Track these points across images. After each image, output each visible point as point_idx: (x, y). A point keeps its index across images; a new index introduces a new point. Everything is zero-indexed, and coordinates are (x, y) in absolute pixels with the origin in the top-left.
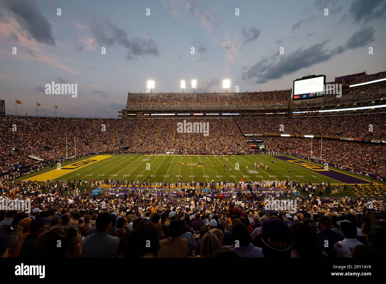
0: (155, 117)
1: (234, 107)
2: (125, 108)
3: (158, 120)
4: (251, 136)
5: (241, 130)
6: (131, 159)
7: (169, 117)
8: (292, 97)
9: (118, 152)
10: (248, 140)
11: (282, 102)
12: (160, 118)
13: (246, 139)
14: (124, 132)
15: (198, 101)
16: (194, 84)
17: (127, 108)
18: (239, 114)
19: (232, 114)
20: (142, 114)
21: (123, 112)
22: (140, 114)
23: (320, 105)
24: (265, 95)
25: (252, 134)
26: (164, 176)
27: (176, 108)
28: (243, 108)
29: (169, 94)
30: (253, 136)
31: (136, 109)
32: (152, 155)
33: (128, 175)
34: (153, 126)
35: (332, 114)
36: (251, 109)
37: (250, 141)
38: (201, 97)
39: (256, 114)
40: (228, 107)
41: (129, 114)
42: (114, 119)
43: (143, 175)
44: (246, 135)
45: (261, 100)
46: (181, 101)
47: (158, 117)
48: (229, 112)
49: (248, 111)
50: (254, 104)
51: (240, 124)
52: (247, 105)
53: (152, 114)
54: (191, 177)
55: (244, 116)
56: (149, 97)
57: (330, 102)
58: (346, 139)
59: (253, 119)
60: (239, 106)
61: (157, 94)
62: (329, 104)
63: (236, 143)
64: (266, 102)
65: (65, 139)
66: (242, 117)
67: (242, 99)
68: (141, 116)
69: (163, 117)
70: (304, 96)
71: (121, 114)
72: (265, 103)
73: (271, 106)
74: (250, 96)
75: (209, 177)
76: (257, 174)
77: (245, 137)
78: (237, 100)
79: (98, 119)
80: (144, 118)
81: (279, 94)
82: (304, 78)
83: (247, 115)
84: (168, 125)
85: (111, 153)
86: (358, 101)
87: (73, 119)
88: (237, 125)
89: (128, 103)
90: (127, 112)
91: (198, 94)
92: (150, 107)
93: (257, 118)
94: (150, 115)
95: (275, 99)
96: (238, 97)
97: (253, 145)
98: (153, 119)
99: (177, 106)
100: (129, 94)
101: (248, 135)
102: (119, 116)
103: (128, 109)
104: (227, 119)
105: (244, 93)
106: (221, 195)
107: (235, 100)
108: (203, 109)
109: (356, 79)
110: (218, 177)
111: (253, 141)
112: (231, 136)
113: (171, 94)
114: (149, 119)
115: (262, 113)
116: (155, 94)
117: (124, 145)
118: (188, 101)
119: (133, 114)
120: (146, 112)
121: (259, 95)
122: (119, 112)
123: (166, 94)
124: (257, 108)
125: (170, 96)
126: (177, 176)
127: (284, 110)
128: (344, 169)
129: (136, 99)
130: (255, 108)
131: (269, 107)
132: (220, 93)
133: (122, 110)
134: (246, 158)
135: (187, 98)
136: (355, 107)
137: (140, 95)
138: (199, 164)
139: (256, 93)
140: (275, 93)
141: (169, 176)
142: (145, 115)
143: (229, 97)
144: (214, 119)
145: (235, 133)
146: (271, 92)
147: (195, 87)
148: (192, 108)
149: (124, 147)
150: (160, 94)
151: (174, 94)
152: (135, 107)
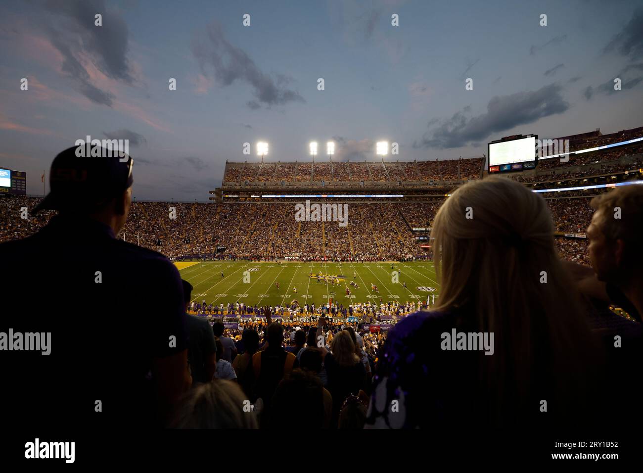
0: (268, 201)
1: (395, 183)
2: (220, 186)
3: (273, 204)
4: (423, 231)
5: (406, 222)
6: (229, 268)
7: (292, 201)
8: (486, 168)
9: (209, 256)
10: (417, 238)
11: (471, 176)
12: (277, 202)
13: (415, 236)
14: (218, 224)
15: (337, 175)
16: (331, 148)
17: (224, 185)
18: (402, 196)
19: (391, 196)
20: (248, 196)
21: (218, 192)
22: (245, 196)
23: (530, 182)
24: (444, 165)
25: (425, 227)
26: (283, 296)
27: (303, 186)
28: (410, 187)
29: (291, 163)
30: (426, 231)
31: (238, 188)
32: (264, 262)
33: (224, 295)
34: (265, 215)
35: (550, 196)
36: (421, 187)
37: (422, 238)
38: (342, 168)
39: (430, 195)
40: (385, 185)
41: (227, 196)
42: (203, 204)
43: (247, 295)
44: (414, 229)
45: (438, 174)
46: (310, 174)
47: (273, 201)
48: (387, 192)
49: (417, 191)
50: (426, 179)
51: (405, 211)
52: (414, 182)
53: (263, 196)
54: (327, 297)
55: (410, 198)
56: (259, 168)
57: (547, 176)
58: (573, 236)
59: (426, 203)
60: (403, 183)
61: (272, 163)
62: (545, 180)
63: (399, 242)
64: (446, 177)
66: (407, 201)
67: (408, 172)
68: (246, 198)
69: (281, 201)
70: (506, 168)
71: (213, 195)
72: (444, 179)
73: (454, 184)
74: (420, 168)
75: (355, 297)
77: (414, 232)
78: (399, 173)
79: (177, 203)
80: (251, 202)
81: (466, 163)
82: (504, 140)
83: (416, 198)
84: (289, 213)
85: (197, 257)
86: (590, 175)
87: (136, 202)
88: (400, 213)
89: (225, 178)
90: (223, 193)
91: (338, 163)
92: (261, 184)
93: (431, 202)
94: (261, 197)
95: (459, 172)
96: (401, 168)
97: (426, 245)
98: (266, 204)
99: (305, 182)
100: (227, 163)
101: (417, 229)
102: (211, 199)
103: (224, 187)
104: (384, 204)
105: (411, 163)
106: (375, 328)
107: (396, 174)
108: (344, 187)
109: (586, 142)
110: (370, 297)
111: (426, 238)
112: (391, 230)
113: (295, 164)
114: (259, 203)
115: (440, 194)
116: (269, 163)
117: (218, 245)
118: (321, 175)
119: (233, 196)
120: (254, 192)
121: (434, 166)
122: (211, 192)
123: (286, 163)
124: (431, 187)
125: (292, 166)
126: (304, 296)
129: (237, 172)
130: (428, 187)
131: (451, 184)
132: (373, 163)
133: (216, 189)
134: (415, 267)
135: (321, 169)
136: (585, 184)
137: (244, 166)
138: (340, 276)
139: (429, 163)
140: (459, 162)
141: (290, 296)
142: (252, 196)
143: (387, 169)
144: (363, 204)
145: (396, 225)
146: (453, 161)
147: (333, 153)
148: (329, 187)
149: (218, 249)
150: (276, 164)
151: (300, 164)
152: (234, 184)
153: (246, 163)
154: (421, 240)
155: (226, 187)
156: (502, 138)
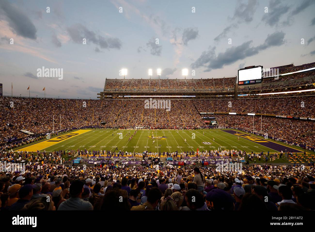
0: (127, 99)
1: (191, 90)
2: (103, 91)
3: (130, 100)
4: (205, 114)
5: (197, 110)
6: (107, 133)
7: (139, 99)
8: (237, 83)
9: (98, 127)
10: (202, 118)
11: (229, 87)
12: (132, 99)
13: (201, 117)
14: (102, 110)
15: (162, 86)
16: (159, 72)
17: (105, 91)
18: (195, 96)
19: (189, 96)
20: (117, 96)
21: (101, 94)
22: (116, 96)
23: (259, 90)
24: (216, 81)
25: (206, 112)
26: (135, 147)
27: (145, 91)
28: (199, 92)
29: (139, 80)
30: (207, 114)
31: (112, 92)
32: (125, 130)
33: (105, 147)
34: (125, 106)
35: (269, 97)
36: (205, 92)
37: (205, 118)
38: (165, 82)
39: (209, 96)
40: (187, 91)
42: (94, 100)
43: (117, 147)
44: (201, 113)
45: (213, 85)
46: (148, 85)
48: (188, 94)
49: (202, 94)
50: (207, 88)
51: (196, 104)
52: (201, 89)
53: (125, 96)
54: (157, 147)
55: (199, 98)
56: (122, 82)
57: (267, 87)
58: (280, 117)
59: (207, 100)
60: (195, 90)
61: (129, 79)
62: (266, 89)
63: (193, 120)
64: (217, 87)
65: (52, 116)
66: (197, 99)
67: (198, 84)
69: (134, 99)
70: (247, 82)
71: (99, 96)
72: (216, 88)
73: (221, 90)
74: (204, 82)
75: (171, 147)
76: (211, 145)
77: (200, 114)
78: (193, 85)
79: (81, 100)
80: (119, 99)
81: (227, 80)
82: (246, 68)
83: (202, 97)
84: (138, 105)
85: (90, 127)
86: (288, 86)
87: (60, 99)
88: (194, 105)
89: (105, 87)
90: (105, 95)
91: (163, 80)
92: (124, 90)
93: (210, 99)
94: (123, 97)
95: (223, 85)
96: (194, 82)
97: (207, 121)
99: (145, 89)
100: (106, 79)
101: (202, 113)
103: (105, 92)
104: (186, 100)
105: (199, 80)
106: (181, 163)
107: (192, 85)
108: (166, 92)
109: (286, 70)
110: (179, 147)
111: (207, 118)
112: (189, 114)
113: (141, 80)
114: (122, 100)
115: (213, 95)
116: (128, 79)
117: (102, 121)
118: (154, 85)
119: (109, 96)
120: (120, 94)
121: (211, 81)
122: (98, 94)
123: (136, 80)
124: (210, 92)
125: (139, 81)
126: (145, 147)
127: (231, 93)
128: (280, 141)
129: (112, 84)
130: (208, 92)
131: (219, 90)
132: (180, 80)
133: (101, 92)
135: (153, 83)
136: (286, 91)
137: (115, 81)
138: (163, 137)
139: (208, 80)
140: (223, 80)
141: (138, 147)
142: (119, 96)
143: (187, 83)
144: (176, 100)
145: (192, 111)
146: (220, 79)
147: (160, 75)
148: (158, 92)
149: (102, 123)
150: (131, 80)
151: (143, 80)
152: (111, 90)
153: (116, 80)
154: (205, 119)
155: (106, 92)
156: (245, 68)
